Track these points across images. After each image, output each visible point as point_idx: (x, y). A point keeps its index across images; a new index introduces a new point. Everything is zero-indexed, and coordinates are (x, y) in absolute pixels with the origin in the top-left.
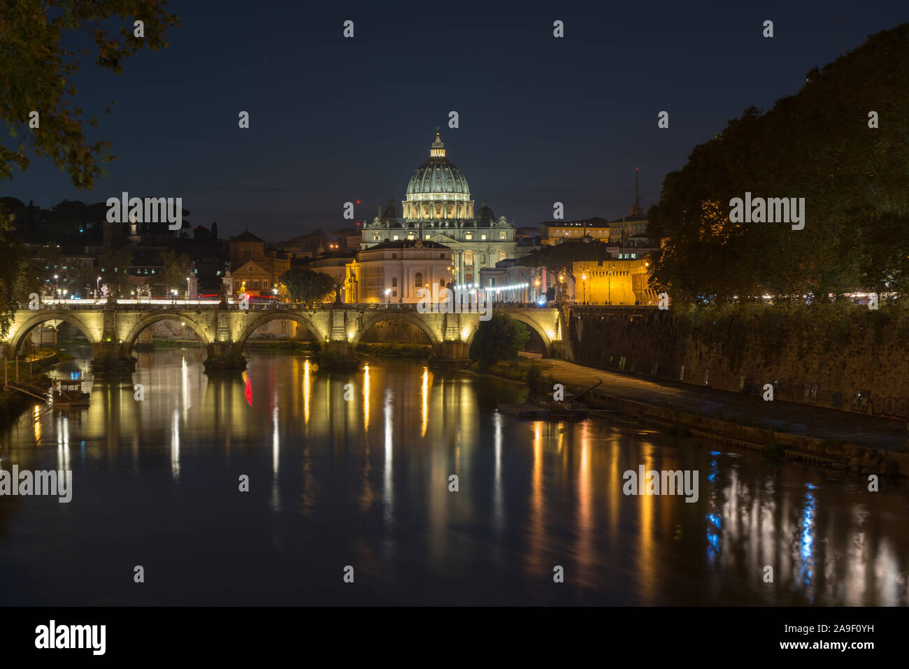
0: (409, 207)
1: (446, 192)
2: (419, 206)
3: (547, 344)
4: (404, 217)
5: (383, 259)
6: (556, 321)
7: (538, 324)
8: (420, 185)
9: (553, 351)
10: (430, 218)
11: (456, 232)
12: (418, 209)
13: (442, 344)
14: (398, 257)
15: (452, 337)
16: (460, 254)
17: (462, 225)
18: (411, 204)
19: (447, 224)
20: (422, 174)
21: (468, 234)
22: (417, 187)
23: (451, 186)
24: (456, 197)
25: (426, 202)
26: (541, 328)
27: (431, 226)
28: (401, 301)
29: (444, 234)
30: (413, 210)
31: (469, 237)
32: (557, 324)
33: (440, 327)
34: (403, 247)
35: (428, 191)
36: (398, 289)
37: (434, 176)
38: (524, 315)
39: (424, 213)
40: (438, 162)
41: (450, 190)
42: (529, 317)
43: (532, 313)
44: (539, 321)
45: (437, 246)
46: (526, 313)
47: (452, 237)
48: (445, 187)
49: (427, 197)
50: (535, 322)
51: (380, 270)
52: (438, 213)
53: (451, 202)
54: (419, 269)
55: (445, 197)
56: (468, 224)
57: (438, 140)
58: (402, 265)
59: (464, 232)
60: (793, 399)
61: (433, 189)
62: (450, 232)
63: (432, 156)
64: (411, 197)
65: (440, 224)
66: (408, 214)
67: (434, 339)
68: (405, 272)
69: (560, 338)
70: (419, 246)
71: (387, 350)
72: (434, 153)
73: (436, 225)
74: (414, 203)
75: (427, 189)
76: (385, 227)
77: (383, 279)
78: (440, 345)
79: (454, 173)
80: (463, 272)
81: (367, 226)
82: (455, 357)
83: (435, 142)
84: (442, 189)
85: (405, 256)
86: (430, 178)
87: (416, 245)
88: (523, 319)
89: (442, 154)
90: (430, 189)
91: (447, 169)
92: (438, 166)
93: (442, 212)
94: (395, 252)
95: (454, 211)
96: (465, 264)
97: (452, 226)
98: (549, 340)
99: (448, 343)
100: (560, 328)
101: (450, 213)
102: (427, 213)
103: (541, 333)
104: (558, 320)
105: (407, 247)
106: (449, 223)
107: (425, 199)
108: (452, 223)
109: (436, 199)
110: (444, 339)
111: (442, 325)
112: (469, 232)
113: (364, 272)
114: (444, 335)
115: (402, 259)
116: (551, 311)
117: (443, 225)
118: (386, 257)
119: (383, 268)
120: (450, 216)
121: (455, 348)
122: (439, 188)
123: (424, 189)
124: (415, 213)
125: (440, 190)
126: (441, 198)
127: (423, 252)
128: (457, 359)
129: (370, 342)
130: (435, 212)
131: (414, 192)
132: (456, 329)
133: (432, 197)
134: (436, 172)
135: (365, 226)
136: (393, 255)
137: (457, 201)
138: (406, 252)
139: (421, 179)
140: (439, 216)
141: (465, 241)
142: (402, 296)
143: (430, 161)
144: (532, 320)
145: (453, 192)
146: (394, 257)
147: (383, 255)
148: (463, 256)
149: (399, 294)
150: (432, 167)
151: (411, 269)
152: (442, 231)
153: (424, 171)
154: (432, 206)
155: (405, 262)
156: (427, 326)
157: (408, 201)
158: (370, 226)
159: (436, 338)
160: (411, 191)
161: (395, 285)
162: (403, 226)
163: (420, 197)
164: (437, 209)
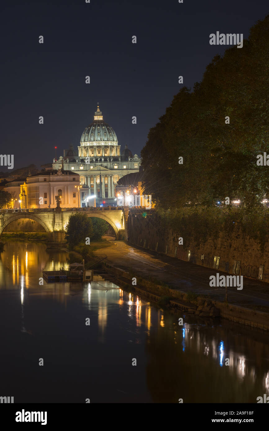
0: (82, 150)
1: (104, 141)
2: (87, 149)
3: (117, 231)
4: (79, 156)
5: (38, 182)
6: (121, 218)
7: (110, 220)
8: (88, 137)
9: (119, 236)
10: (94, 156)
11: (109, 164)
12: (87, 151)
13: (52, 233)
14: (47, 180)
15: (58, 229)
16: (111, 177)
17: (111, 160)
18: (83, 148)
19: (103, 160)
20: (89, 130)
21: (115, 165)
22: (87, 138)
23: (107, 137)
24: (109, 144)
25: (92, 147)
26: (113, 222)
27: (93, 161)
28: (49, 206)
29: (101, 165)
30: (84, 151)
31: (116, 167)
32: (122, 220)
33: (51, 223)
34: (50, 174)
35: (93, 140)
36: (47, 199)
37: (96, 132)
38: (102, 214)
39: (91, 153)
40: (99, 123)
41: (106, 139)
42: (105, 216)
43: (107, 213)
44: (111, 218)
45: (70, 173)
46: (103, 213)
47: (106, 167)
48: (103, 138)
49: (92, 144)
50: (109, 219)
51: (37, 188)
52: (99, 153)
53: (106, 147)
54: (60, 187)
55: (103, 144)
56: (115, 159)
57: (98, 110)
58: (50, 185)
59: (113, 164)
60: (209, 266)
61: (96, 139)
62: (105, 164)
63: (95, 119)
64: (83, 144)
65: (99, 159)
66: (82, 154)
67: (47, 230)
68: (52, 189)
69: (124, 228)
70: (60, 173)
71: (33, 237)
72: (96, 118)
73: (97, 160)
74: (85, 147)
75: (92, 139)
76: (66, 162)
77: (39, 194)
78: (51, 234)
79: (108, 129)
80: (113, 188)
81: (55, 162)
82: (59, 240)
83: (96, 111)
84: (101, 139)
85: (51, 180)
86: (94, 133)
87: (58, 173)
88: (101, 217)
89: (101, 118)
90: (94, 139)
91: (104, 127)
92: (99, 126)
93: (101, 153)
94: (45, 177)
95: (108, 152)
96: (114, 183)
97: (106, 160)
98: (117, 230)
99: (56, 232)
100: (124, 222)
101: (106, 153)
102: (93, 153)
103: (113, 225)
104: (122, 217)
105: (53, 174)
106: (104, 159)
107: (91, 145)
108: (106, 159)
109: (98, 145)
110: (53, 230)
111: (52, 222)
112: (116, 164)
113: (29, 189)
114: (54, 228)
115: (50, 181)
116: (118, 212)
117: (101, 160)
118: (40, 180)
119: (39, 187)
120: (106, 155)
121: (59, 235)
122: (99, 139)
123: (90, 139)
124: (86, 154)
125: (100, 140)
126: (100, 145)
127: (61, 177)
128: (61, 242)
129: (26, 232)
130: (97, 153)
131: (85, 141)
132: (60, 224)
133: (95, 144)
134: (98, 129)
135: (54, 161)
136: (44, 179)
137: (110, 146)
138: (52, 177)
139: (88, 133)
140: (99, 155)
141: (113, 169)
142: (50, 203)
143: (94, 122)
144: (107, 217)
145: (108, 141)
146: (45, 180)
147: (38, 179)
148: (113, 178)
149: (48, 202)
150: (95, 126)
151: (55, 188)
152: (100, 164)
153: (90, 128)
154: (95, 149)
155: (51, 183)
156: (43, 222)
157: (81, 146)
158: (57, 161)
159: (49, 229)
160: (83, 141)
161: (45, 197)
162: (77, 161)
163: (88, 144)
164: (98, 151)
